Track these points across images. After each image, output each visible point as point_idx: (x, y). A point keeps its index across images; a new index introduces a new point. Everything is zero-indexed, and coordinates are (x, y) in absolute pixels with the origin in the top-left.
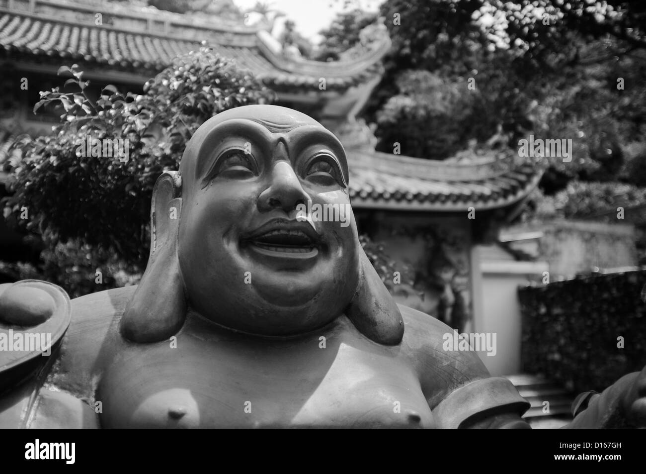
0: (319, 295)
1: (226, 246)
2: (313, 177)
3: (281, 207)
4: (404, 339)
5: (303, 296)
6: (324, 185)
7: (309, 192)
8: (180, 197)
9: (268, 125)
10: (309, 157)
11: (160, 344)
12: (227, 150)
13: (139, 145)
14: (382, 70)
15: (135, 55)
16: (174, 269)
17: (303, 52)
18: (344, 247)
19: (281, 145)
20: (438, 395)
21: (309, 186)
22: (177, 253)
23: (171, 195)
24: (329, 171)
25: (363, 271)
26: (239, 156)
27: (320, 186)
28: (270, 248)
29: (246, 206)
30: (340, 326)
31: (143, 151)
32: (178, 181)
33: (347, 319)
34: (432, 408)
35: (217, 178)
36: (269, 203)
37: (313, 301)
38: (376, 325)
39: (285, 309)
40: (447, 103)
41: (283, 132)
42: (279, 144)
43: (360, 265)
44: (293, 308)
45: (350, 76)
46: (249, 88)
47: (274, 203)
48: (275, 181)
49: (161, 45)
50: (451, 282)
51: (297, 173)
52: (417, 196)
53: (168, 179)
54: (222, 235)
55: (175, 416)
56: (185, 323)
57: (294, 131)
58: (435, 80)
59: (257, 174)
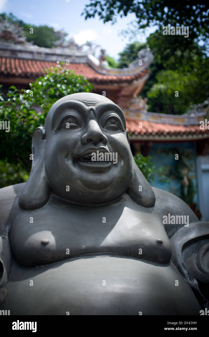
0: (112, 184)
1: (67, 162)
2: (108, 127)
3: (92, 143)
4: (155, 205)
5: (104, 185)
6: (113, 131)
7: (106, 134)
8: (45, 139)
9: (85, 103)
10: (106, 117)
11: (37, 210)
12: (65, 116)
13: (29, 114)
14: (150, 71)
15: (28, 70)
16: (43, 174)
17: (110, 64)
18: (124, 161)
19: (92, 112)
20: (173, 231)
21: (106, 132)
22: (44, 166)
23: (41, 138)
24: (116, 123)
25: (134, 172)
26: (71, 118)
27: (111, 131)
28: (88, 162)
29: (76, 142)
30: (124, 199)
31: (30, 117)
32: (44, 131)
33: (127, 195)
34: (170, 237)
35: (62, 130)
36: (86, 141)
37: (110, 187)
38: (142, 198)
39: (95, 191)
40: (182, 86)
41: (93, 106)
42: (91, 112)
43: (133, 169)
44: (100, 191)
45: (134, 75)
46: (81, 84)
47: (89, 140)
48: (89, 130)
49: (41, 64)
50: (187, 175)
51: (100, 125)
52: (169, 133)
53: (39, 131)
54: (64, 157)
55: (44, 244)
56: (49, 200)
57: (98, 105)
58: (176, 75)
59: (80, 127)
